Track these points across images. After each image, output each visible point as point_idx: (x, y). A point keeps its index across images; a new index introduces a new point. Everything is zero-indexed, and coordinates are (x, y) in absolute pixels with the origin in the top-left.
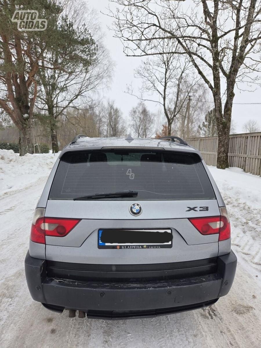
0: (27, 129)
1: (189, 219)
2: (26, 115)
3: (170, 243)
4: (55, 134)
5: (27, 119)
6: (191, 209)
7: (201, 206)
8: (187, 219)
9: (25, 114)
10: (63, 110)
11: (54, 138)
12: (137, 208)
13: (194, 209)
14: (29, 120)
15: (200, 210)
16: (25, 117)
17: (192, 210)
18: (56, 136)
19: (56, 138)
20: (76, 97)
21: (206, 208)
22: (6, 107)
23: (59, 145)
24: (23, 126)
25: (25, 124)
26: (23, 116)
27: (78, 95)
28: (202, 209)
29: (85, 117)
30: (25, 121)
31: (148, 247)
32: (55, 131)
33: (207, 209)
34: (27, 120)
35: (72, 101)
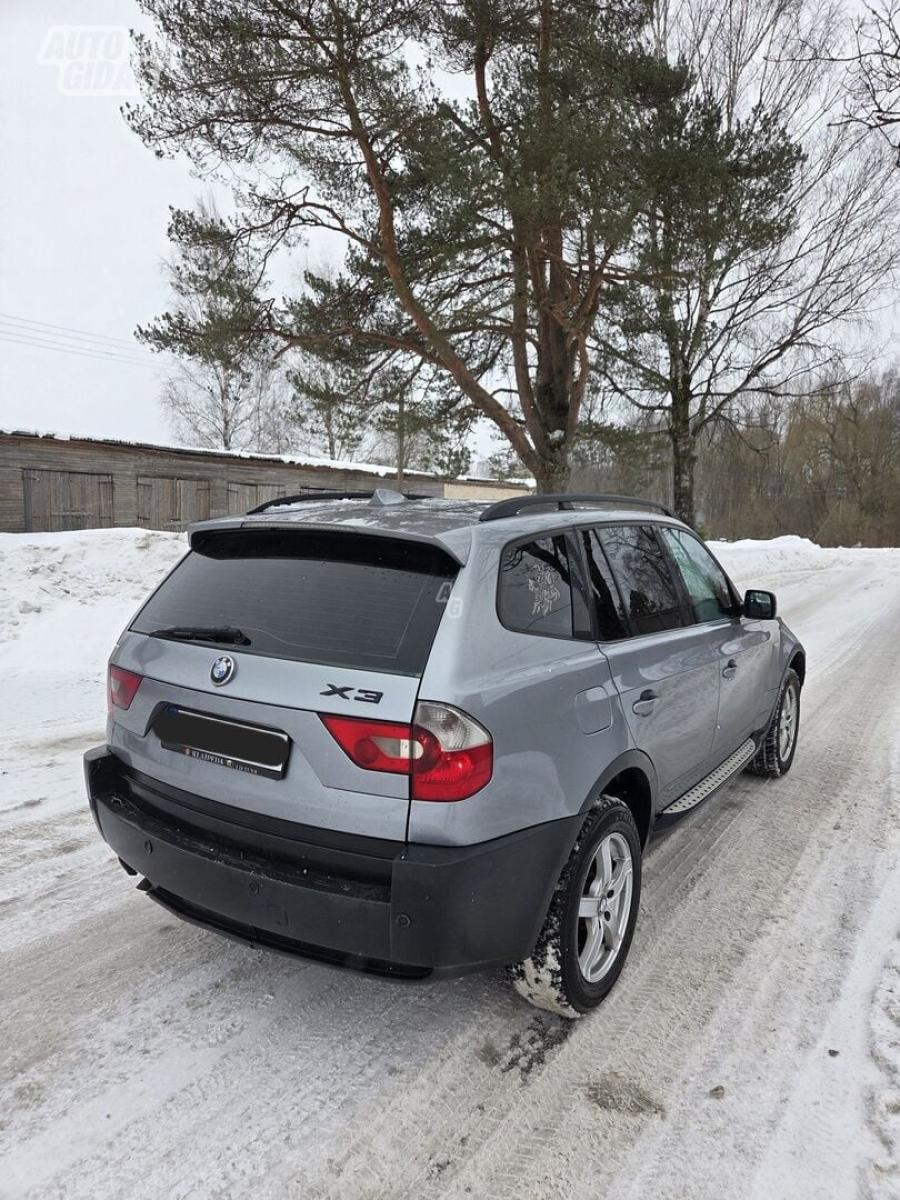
0: (555, 476)
1: (322, 715)
2: (557, 434)
3: (279, 768)
4: (685, 488)
5: (559, 443)
6: (334, 691)
7: (363, 689)
8: (315, 714)
9: (554, 430)
10: (724, 402)
11: (682, 500)
12: (223, 667)
13: (341, 692)
14: (562, 447)
15: (357, 699)
16: (553, 439)
17: (337, 695)
18: (691, 492)
19: (690, 498)
20: (778, 351)
21: (374, 695)
22: (500, 415)
23: (700, 523)
24: (544, 465)
25: (551, 460)
26: (547, 437)
27: (790, 343)
28: (362, 695)
29: (858, 417)
30: (553, 451)
31: (235, 764)
32: (687, 478)
33: (377, 697)
34: (559, 447)
35: (760, 367)
